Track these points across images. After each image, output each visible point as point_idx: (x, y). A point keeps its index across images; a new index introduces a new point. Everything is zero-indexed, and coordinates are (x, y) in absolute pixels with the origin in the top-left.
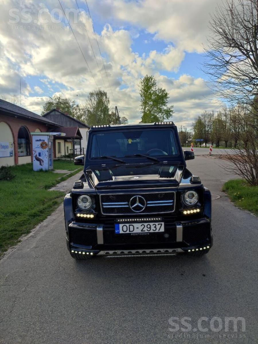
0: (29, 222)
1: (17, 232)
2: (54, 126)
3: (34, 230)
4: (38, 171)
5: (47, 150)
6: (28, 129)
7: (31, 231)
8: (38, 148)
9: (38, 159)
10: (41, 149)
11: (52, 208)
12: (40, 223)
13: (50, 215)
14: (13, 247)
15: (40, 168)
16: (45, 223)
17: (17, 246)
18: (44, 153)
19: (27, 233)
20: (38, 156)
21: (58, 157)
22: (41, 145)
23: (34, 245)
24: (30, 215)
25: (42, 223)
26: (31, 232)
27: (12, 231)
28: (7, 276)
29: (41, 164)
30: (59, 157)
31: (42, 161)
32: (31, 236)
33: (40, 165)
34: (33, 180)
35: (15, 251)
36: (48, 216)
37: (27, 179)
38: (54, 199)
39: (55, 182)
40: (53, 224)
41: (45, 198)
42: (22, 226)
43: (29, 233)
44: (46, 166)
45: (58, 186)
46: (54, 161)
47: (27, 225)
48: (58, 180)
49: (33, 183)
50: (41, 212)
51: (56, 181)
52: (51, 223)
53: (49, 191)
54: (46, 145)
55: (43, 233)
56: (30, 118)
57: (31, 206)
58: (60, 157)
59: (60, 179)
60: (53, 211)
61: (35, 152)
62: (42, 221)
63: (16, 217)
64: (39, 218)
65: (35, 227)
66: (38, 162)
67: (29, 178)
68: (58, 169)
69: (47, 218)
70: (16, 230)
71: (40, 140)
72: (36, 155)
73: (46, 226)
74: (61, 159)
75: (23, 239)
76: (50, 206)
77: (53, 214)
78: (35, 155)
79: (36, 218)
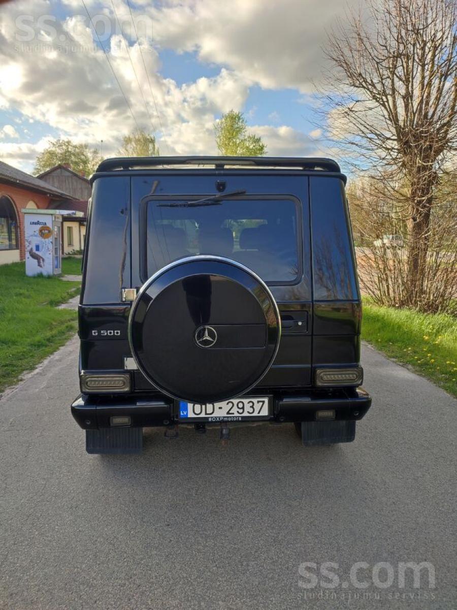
0: (31, 354)
1: (15, 368)
2: (61, 197)
3: (41, 365)
4: (34, 277)
5: (51, 240)
6: (14, 202)
7: (37, 366)
8: (36, 236)
9: (34, 256)
10: (41, 238)
11: (67, 336)
12: (50, 357)
13: (63, 346)
14: (12, 387)
15: (39, 272)
16: (56, 356)
17: (18, 386)
18: (46, 244)
19: (31, 370)
20: (34, 251)
21: (67, 253)
22: (41, 231)
23: (45, 384)
24: (31, 345)
25: (52, 357)
26: (37, 368)
27: (6, 365)
28: (11, 420)
29: (39, 265)
30: (69, 254)
31: (41, 259)
32: (37, 373)
33: (39, 267)
34: (28, 291)
35: (16, 392)
36: (60, 346)
37: (18, 289)
38: (67, 323)
39: (65, 295)
40: (70, 358)
41: (53, 320)
42: (21, 359)
43: (34, 370)
44: (48, 268)
45: (71, 303)
46: (63, 259)
47: (29, 358)
48: (71, 292)
49: (28, 297)
50: (48, 340)
51: (68, 294)
52: (66, 356)
53: (58, 310)
54: (49, 231)
55: (56, 370)
56: (18, 181)
57: (31, 332)
58: (71, 253)
59: (73, 291)
60: (67, 339)
61: (30, 244)
62: (52, 353)
63: (9, 347)
64: (47, 349)
65: (40, 361)
66: (36, 261)
67: (20, 288)
68: (69, 274)
69: (59, 349)
70: (13, 366)
71: (38, 223)
72: (32, 249)
73: (60, 360)
74: (72, 256)
75: (26, 377)
76: (63, 332)
77: (67, 343)
78: (29, 249)
79: (41, 349)
